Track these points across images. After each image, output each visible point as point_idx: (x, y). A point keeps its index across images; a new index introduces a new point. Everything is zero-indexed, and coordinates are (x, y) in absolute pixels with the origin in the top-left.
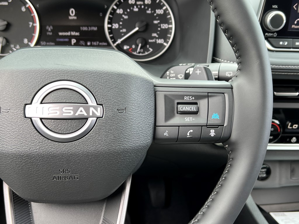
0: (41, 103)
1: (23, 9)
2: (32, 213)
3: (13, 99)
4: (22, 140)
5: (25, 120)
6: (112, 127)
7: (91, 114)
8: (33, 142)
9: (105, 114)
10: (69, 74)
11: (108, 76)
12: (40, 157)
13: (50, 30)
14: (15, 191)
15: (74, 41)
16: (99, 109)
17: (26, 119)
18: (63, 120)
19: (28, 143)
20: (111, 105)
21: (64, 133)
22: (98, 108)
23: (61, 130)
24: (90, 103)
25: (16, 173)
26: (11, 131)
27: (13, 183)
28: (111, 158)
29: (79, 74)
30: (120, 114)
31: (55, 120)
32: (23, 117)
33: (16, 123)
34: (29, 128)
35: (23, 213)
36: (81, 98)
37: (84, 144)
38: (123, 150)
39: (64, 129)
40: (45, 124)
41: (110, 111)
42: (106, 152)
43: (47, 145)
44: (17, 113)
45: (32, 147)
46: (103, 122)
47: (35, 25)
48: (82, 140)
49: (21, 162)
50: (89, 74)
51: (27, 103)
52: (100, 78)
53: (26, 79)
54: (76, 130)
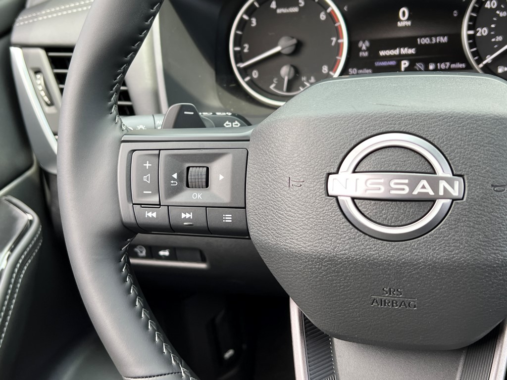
0: (354, 172)
1: (323, 16)
2: (334, 357)
3: (309, 164)
4: (321, 233)
5: (327, 200)
6: (482, 217)
7: (441, 193)
8: (340, 237)
9: (468, 193)
10: (402, 121)
11: (474, 122)
12: (350, 264)
13: (364, 48)
14: (308, 316)
15: (405, 64)
16: (456, 184)
17: (329, 197)
18: (391, 202)
19: (330, 238)
20: (480, 178)
21: (393, 224)
22: (455, 182)
23: (388, 219)
24: (440, 173)
25: (311, 286)
26: (305, 217)
27: (307, 303)
28: (479, 276)
29: (421, 120)
30: (497, 193)
31: (377, 202)
32: (324, 195)
33: (313, 205)
34: (334, 213)
35: (321, 355)
36: (423, 163)
37: (428, 246)
38: (502, 262)
39: (393, 217)
40: (360, 208)
41: (478, 187)
42: (469, 263)
43: (363, 244)
44: (315, 188)
45: (338, 245)
46: (464, 207)
47: (340, 41)
48: (424, 238)
49: (319, 269)
50: (440, 120)
51: (330, 172)
52: (459, 127)
53: (330, 132)
54: (413, 220)
